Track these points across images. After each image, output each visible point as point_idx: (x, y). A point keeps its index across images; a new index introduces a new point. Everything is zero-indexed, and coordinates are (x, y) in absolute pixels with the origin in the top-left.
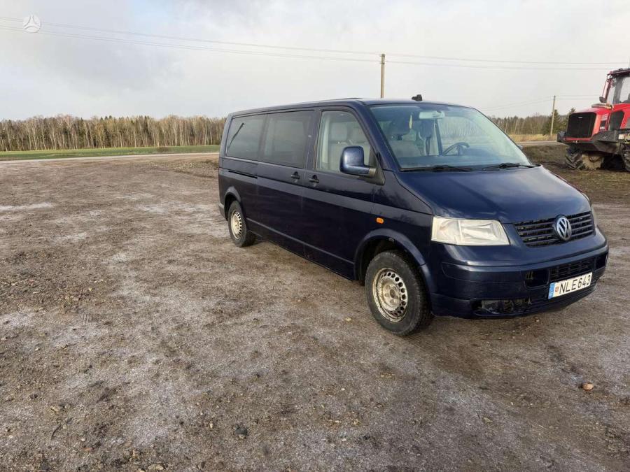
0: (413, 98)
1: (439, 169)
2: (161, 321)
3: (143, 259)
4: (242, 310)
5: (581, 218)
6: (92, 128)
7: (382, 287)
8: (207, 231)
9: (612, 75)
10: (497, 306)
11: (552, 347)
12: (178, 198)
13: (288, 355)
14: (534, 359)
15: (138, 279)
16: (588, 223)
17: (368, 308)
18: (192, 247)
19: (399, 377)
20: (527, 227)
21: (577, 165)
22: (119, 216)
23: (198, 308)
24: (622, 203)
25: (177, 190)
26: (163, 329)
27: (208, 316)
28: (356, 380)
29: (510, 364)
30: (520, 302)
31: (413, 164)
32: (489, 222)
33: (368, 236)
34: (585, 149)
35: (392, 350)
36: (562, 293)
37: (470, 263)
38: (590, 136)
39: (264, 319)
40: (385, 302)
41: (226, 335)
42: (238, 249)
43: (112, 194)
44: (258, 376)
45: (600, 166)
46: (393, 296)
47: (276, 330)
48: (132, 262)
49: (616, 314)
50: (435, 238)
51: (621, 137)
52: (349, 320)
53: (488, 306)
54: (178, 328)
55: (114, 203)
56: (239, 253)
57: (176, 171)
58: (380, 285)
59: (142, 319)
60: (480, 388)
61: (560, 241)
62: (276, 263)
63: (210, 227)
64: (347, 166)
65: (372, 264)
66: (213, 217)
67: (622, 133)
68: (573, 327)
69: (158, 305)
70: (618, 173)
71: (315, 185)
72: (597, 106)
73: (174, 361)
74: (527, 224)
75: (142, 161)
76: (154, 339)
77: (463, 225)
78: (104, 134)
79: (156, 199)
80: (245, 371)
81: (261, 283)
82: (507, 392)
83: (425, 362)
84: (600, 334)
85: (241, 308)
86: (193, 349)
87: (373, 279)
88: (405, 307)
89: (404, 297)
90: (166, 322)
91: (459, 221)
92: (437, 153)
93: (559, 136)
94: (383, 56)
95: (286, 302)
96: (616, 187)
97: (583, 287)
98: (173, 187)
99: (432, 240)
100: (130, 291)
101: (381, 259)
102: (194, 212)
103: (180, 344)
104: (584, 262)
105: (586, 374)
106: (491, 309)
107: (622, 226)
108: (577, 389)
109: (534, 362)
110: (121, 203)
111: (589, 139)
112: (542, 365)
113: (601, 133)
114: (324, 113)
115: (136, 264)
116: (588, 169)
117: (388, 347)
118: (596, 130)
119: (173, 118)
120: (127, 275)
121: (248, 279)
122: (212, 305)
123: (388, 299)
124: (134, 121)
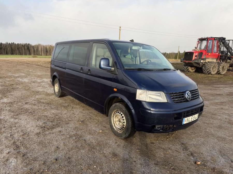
0: (130, 41)
1: (140, 70)
2: (16, 131)
3: (15, 102)
4: (54, 127)
5: (194, 91)
6: (5, 47)
7: (115, 118)
8: (45, 90)
9: (199, 39)
10: (162, 127)
11: (183, 144)
12: (35, 76)
13: (72, 149)
14: (176, 150)
15: (10, 111)
16: (197, 94)
17: (109, 126)
18: (37, 97)
19: (120, 160)
20: (174, 95)
21: (187, 70)
22: (8, 83)
23: (34, 125)
24: (203, 85)
25: (36, 72)
26: (16, 136)
27: (38, 129)
28: (101, 161)
29: (167, 152)
30: (171, 126)
31: (129, 67)
32: (159, 92)
33: (111, 96)
34: (190, 65)
35: (118, 146)
36: (187, 122)
37: (152, 109)
38: (192, 60)
39: (64, 131)
40: (116, 124)
41: (45, 139)
42: (57, 98)
43: (7, 73)
44: (56, 160)
45: (194, 71)
46: (120, 122)
47: (68, 136)
48: (9, 103)
49: (205, 129)
50: (137, 98)
51: (202, 61)
52: (101, 131)
53: (159, 128)
54: (23, 135)
55: (7, 77)
56: (58, 100)
57: (37, 65)
58: (115, 117)
59: (7, 130)
60: (155, 164)
61: (187, 101)
62: (73, 105)
63: (47, 89)
64: (102, 66)
65: (112, 108)
66: (48, 84)
67: (202, 60)
68: (190, 135)
69: (16, 123)
70: (201, 74)
71: (89, 73)
72: (194, 50)
73: (17, 152)
74: (174, 93)
75: (23, 61)
76: (10, 141)
77: (149, 93)
78: (10, 49)
79: (26, 76)
80: (50, 157)
81: (65, 114)
82: (166, 166)
83: (132, 151)
84: (200, 138)
85: (54, 125)
86: (28, 146)
87: (112, 114)
88: (124, 127)
89: (124, 122)
90: (18, 132)
91: (147, 91)
92: (139, 63)
93: (181, 60)
94: (120, 27)
95: (74, 123)
96: (200, 79)
97: (195, 119)
98: (34, 71)
99: (136, 99)
100: (4, 117)
101: (116, 106)
102: (41, 82)
103: (22, 143)
104: (195, 109)
105: (197, 157)
106: (159, 129)
107: (204, 93)
108: (194, 164)
109: (176, 151)
110: (10, 77)
111: (191, 61)
112: (179, 152)
113: (195, 59)
114: (94, 44)
115: (11, 104)
116: (190, 72)
117: (117, 144)
118: (193, 59)
119: (39, 45)
120: (5, 109)
121: (59, 112)
122: (41, 124)
123: (118, 123)
124: (23, 45)
